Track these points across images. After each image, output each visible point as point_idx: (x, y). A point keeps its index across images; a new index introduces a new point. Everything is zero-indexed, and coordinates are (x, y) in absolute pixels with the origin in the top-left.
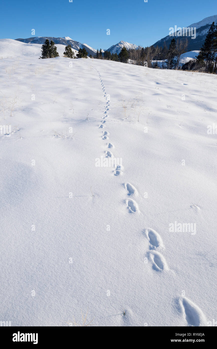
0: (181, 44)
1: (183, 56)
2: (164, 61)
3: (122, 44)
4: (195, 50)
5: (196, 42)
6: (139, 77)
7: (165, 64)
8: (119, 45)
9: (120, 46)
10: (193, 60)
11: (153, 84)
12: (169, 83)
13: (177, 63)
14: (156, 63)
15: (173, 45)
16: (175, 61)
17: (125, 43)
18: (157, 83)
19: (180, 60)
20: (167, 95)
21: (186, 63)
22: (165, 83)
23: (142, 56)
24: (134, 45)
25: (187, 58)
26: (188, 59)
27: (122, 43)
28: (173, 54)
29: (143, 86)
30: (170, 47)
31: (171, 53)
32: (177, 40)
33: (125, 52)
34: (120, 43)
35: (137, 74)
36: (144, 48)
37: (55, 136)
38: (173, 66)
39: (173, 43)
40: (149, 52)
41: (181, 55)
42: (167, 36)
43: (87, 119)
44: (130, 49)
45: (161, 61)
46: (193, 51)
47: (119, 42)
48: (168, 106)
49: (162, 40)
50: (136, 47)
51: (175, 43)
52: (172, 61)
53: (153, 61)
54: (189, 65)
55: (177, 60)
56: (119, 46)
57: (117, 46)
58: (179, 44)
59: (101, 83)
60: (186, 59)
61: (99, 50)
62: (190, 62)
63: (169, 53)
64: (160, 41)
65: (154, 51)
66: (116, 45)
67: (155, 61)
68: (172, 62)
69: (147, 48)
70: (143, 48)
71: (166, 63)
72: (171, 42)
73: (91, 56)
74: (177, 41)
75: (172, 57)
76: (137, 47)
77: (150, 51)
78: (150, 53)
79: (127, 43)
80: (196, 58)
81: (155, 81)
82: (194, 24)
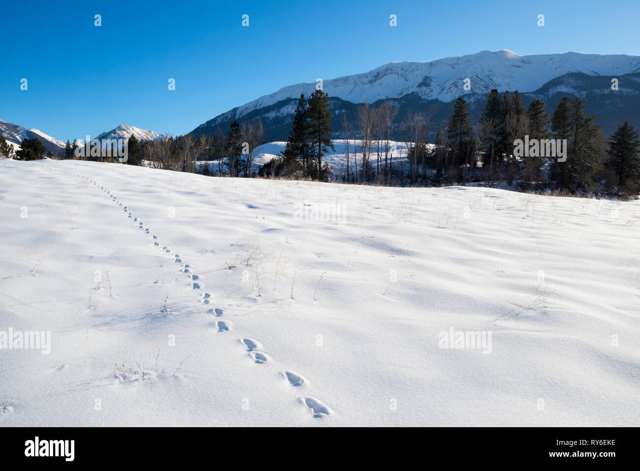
0: (251, 131)
1: (257, 151)
2: (221, 162)
3: (124, 130)
4: (276, 141)
5: (274, 127)
6: (203, 195)
7: (224, 167)
8: (118, 132)
9: (121, 134)
10: (277, 159)
11: (244, 208)
12: (274, 206)
13: (248, 165)
14: (206, 166)
15: (235, 133)
16: (244, 161)
17: (131, 128)
18: (251, 207)
19: (253, 160)
20: (294, 230)
21: (265, 164)
22: (266, 206)
23: (173, 153)
24: (150, 131)
25: (266, 155)
26: (268, 157)
27: (124, 127)
28: (237, 148)
29: (225, 215)
30: (231, 136)
31: (234, 147)
32: (242, 124)
33: (136, 146)
34: (120, 128)
35: (196, 190)
36: (174, 137)
37: (116, 377)
38: (241, 171)
39: (234, 128)
40: (188, 146)
41: (254, 149)
42: (216, 117)
43: (164, 310)
44: (142, 140)
45: (216, 162)
46: (273, 143)
47: (117, 127)
48: (319, 254)
49: (208, 122)
50: (155, 135)
51: (238, 128)
52: (237, 161)
53: (198, 163)
54: (273, 167)
55: (248, 160)
56: (118, 134)
57: (113, 135)
58: (247, 130)
59: (128, 215)
60: (263, 156)
61: (71, 142)
62: (273, 161)
63: (230, 147)
64: (205, 125)
65: (197, 143)
66: (110, 133)
67: (203, 162)
68: (237, 163)
69: (180, 139)
70: (172, 138)
71: (226, 166)
72: (231, 127)
73: (50, 155)
74: (243, 126)
75: (237, 154)
76: (158, 135)
77: (189, 143)
78: (191, 148)
79: (134, 128)
80: (281, 154)
81: (244, 203)
82: (265, 96)
